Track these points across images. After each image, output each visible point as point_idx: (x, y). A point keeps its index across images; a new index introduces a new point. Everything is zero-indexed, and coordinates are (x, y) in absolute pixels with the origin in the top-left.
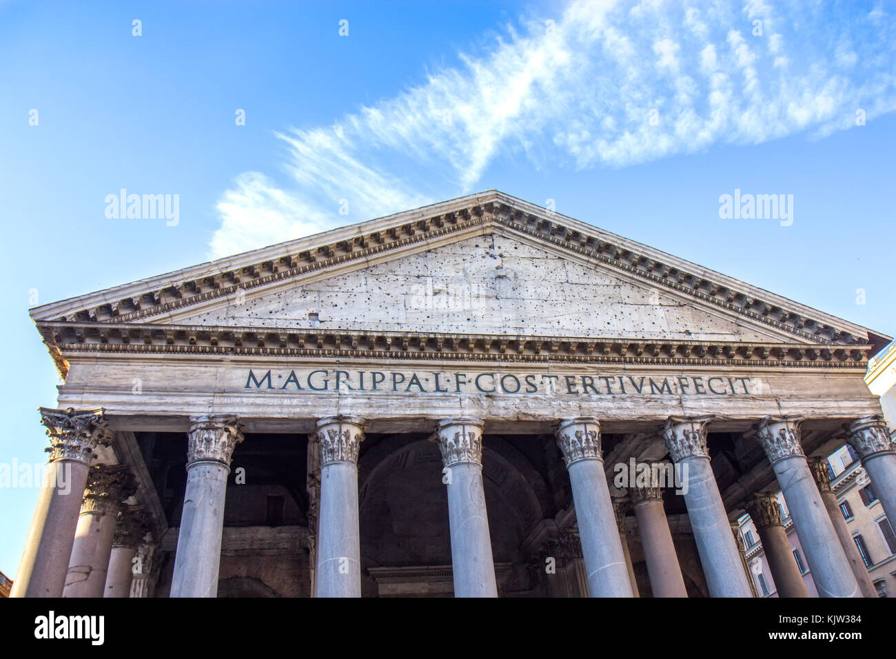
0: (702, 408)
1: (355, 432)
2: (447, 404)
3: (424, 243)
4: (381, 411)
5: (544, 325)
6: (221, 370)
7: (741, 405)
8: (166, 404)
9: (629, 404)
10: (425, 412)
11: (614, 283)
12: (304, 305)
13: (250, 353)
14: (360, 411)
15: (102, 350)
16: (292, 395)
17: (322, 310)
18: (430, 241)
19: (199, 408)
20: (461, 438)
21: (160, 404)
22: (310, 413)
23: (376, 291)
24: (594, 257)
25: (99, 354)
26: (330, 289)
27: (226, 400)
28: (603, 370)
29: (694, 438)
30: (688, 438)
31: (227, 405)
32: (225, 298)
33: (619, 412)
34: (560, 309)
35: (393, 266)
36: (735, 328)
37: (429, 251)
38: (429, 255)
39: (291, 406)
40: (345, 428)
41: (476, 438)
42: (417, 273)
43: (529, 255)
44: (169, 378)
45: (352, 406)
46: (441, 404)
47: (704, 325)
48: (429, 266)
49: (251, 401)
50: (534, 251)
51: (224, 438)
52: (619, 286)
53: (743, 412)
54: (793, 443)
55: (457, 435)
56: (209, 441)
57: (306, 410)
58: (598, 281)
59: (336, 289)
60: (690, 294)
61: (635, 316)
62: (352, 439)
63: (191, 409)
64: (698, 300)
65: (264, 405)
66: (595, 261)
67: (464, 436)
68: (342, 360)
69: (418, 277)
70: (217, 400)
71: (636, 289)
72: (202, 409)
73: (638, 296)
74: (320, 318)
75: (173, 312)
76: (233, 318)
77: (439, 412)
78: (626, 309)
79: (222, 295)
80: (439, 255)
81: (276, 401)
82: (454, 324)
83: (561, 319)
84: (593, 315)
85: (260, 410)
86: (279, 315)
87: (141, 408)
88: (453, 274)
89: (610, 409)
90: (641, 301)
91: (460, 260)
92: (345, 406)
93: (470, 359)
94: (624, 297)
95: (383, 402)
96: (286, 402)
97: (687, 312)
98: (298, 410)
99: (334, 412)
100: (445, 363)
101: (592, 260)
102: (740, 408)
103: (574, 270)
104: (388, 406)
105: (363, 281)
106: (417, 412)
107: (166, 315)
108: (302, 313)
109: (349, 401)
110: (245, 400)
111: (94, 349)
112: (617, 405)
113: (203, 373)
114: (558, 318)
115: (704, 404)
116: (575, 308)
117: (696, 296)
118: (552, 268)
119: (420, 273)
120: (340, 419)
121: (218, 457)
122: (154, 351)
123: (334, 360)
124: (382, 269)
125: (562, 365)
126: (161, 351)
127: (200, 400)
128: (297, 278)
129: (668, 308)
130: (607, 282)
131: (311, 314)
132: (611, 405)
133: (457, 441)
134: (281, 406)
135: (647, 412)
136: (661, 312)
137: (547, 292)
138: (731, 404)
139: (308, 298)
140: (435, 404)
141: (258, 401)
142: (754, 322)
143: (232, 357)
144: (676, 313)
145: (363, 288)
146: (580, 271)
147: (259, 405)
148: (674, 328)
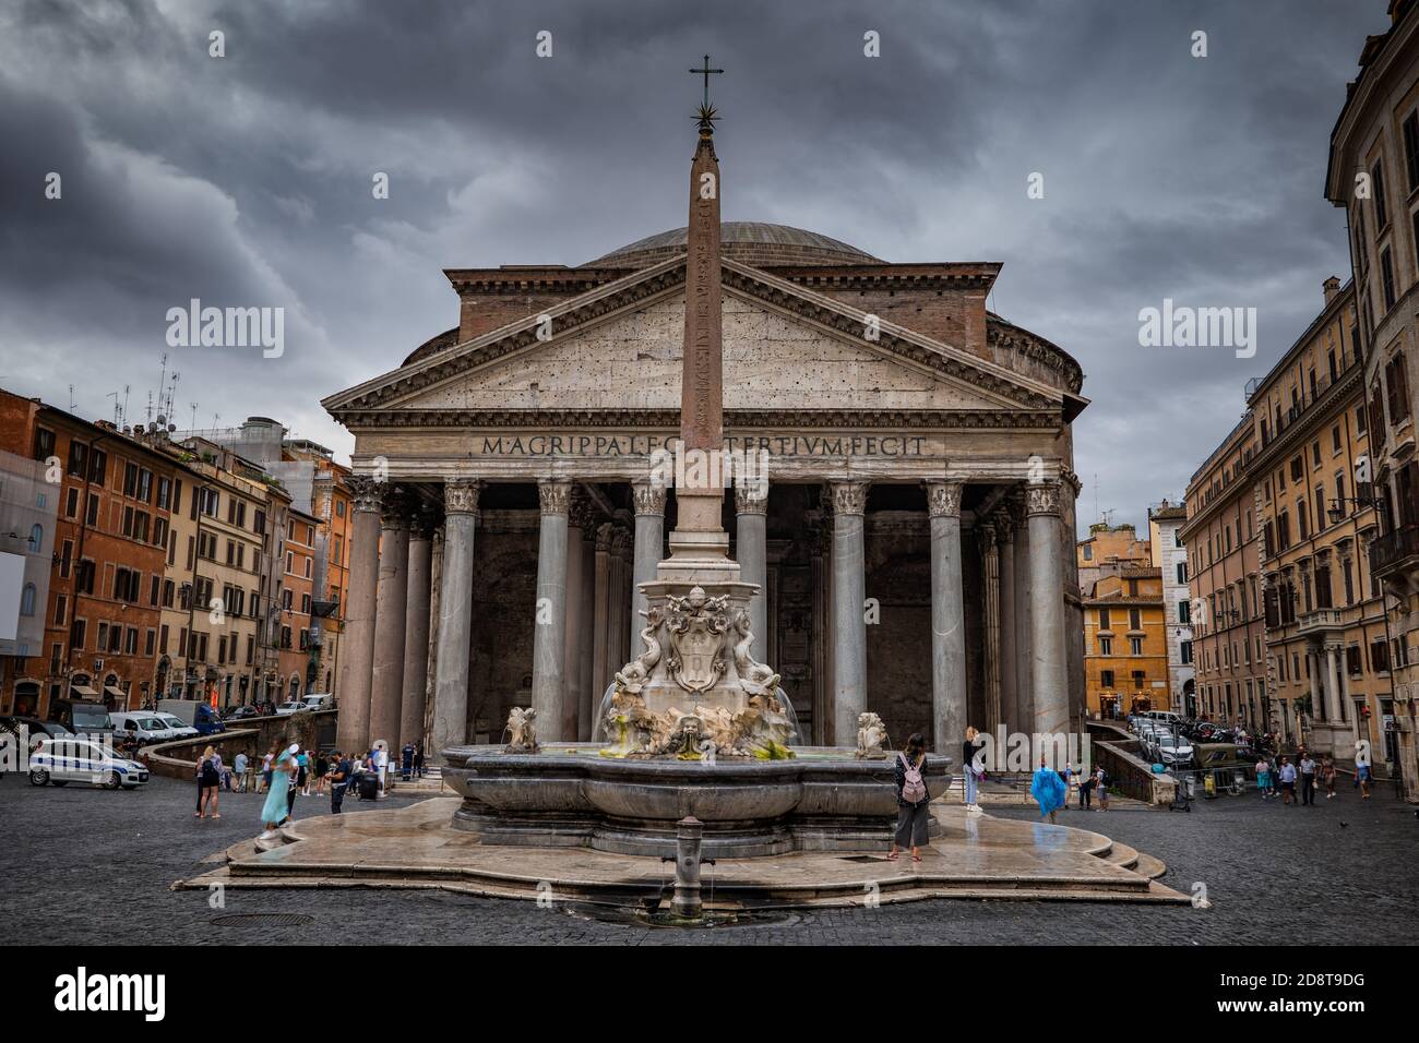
0: (865, 470)
1: (564, 490)
2: (638, 465)
3: (633, 305)
4: (584, 471)
5: (734, 387)
6: (464, 438)
7: (906, 466)
8: (425, 468)
9: (797, 465)
10: (619, 472)
11: (813, 337)
12: (526, 377)
13: (483, 425)
14: (568, 472)
15: (376, 426)
16: (517, 460)
17: (542, 380)
18: (638, 303)
19: (449, 472)
20: (646, 495)
21: (422, 468)
22: (530, 474)
23: (588, 358)
24: (796, 311)
25: (374, 429)
26: (548, 359)
27: (469, 465)
28: (780, 432)
29: (850, 497)
30: (844, 498)
31: (468, 468)
32: (462, 375)
33: (787, 471)
34: (754, 370)
35: (604, 331)
36: (930, 384)
37: (639, 312)
38: (639, 317)
39: (517, 469)
40: (556, 487)
41: (659, 494)
42: (625, 337)
43: (732, 309)
44: (428, 446)
45: (562, 468)
46: (633, 465)
47: (896, 381)
48: (637, 329)
49: (487, 464)
50: (738, 304)
51: (470, 494)
52: (818, 341)
53: (907, 473)
54: (947, 504)
55: (643, 492)
56: (458, 497)
57: (528, 471)
58: (799, 335)
59: (554, 358)
60: (889, 348)
61: (827, 374)
62: (563, 494)
63: (444, 472)
64: (896, 356)
65: (496, 468)
66: (797, 316)
67: (648, 492)
68: (555, 428)
69: (626, 341)
70: (462, 465)
71: (835, 343)
72: (451, 471)
73: (836, 350)
74: (540, 388)
75: (424, 390)
76: (471, 391)
77: (631, 472)
78: (819, 367)
79: (460, 372)
80: (648, 315)
81: (505, 465)
82: (653, 389)
83: (751, 380)
84: (784, 375)
85: (494, 471)
86: (507, 387)
87: (410, 471)
88: (657, 337)
89: (778, 469)
90: (837, 357)
91: (667, 320)
92: (557, 468)
93: (661, 426)
94: (820, 352)
95: (586, 464)
96: (513, 465)
97: (883, 368)
98: (521, 471)
99: (548, 475)
100: (639, 429)
101: (794, 314)
102: (905, 469)
103: (775, 327)
104: (590, 468)
105: (577, 349)
106: (614, 472)
107: (419, 393)
108: (525, 384)
109: (560, 464)
110: (482, 464)
111: (370, 426)
112: (786, 466)
113: (452, 444)
114: (748, 380)
115: (869, 465)
116: (768, 367)
117: (894, 351)
118: (754, 323)
119: (628, 337)
120: (553, 481)
121: (466, 509)
122: (412, 426)
123: (549, 429)
124: (595, 335)
125: (741, 429)
126: (417, 426)
127: (449, 465)
128: (520, 351)
129: (863, 364)
130: (807, 338)
131: (532, 385)
132: (780, 465)
133: (643, 498)
134: (509, 468)
135: (812, 472)
136: (854, 369)
137: (743, 351)
138: (896, 466)
139: (531, 368)
140: (628, 465)
141: (492, 465)
142: (951, 378)
143: (472, 429)
144: (871, 368)
145: (577, 357)
146: (783, 324)
147: (492, 468)
148: (862, 387)
